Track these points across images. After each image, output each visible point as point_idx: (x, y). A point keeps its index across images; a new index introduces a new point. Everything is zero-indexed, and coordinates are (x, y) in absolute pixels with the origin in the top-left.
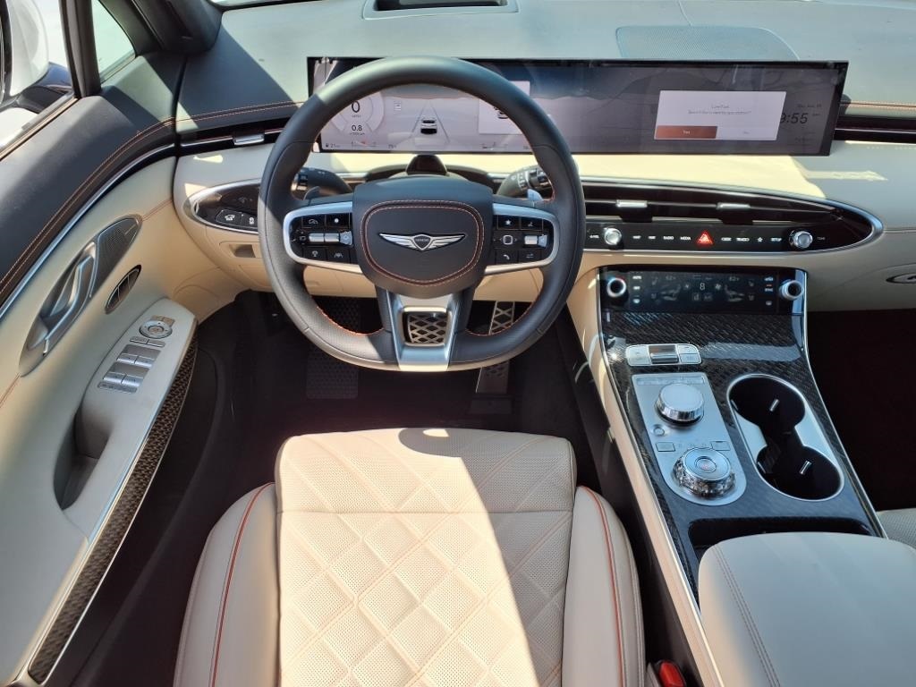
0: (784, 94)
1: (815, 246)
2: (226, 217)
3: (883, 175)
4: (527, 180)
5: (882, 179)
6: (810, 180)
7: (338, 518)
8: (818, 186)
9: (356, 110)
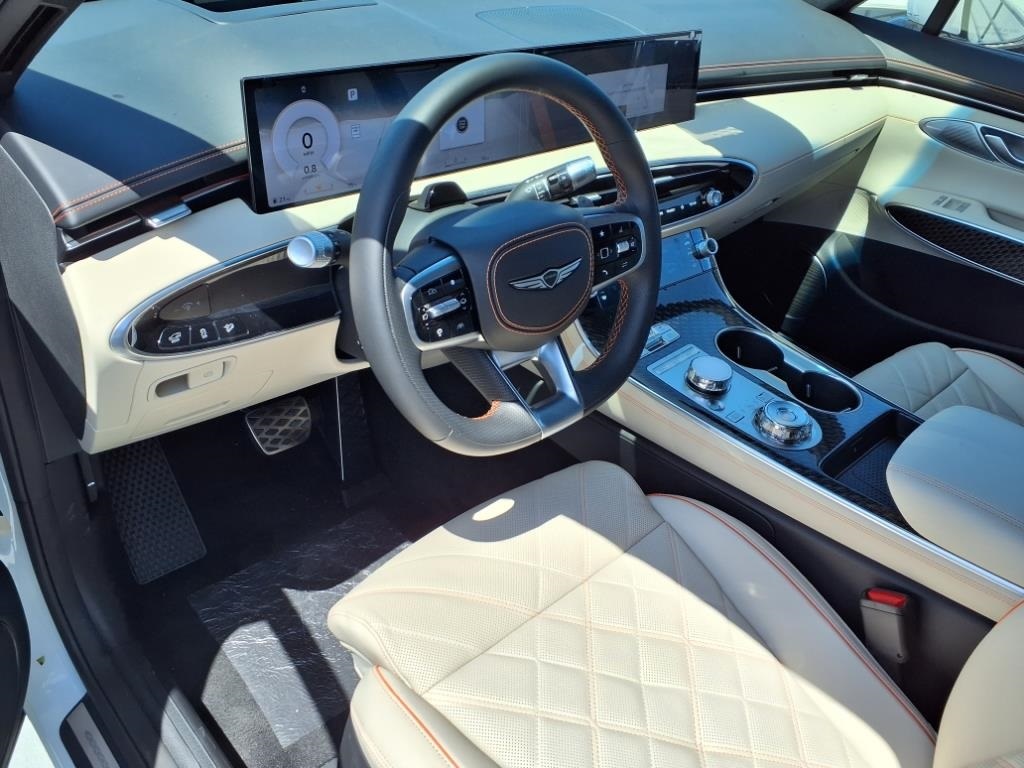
0: (667, 65)
1: (725, 199)
2: (170, 338)
3: (739, 129)
4: (548, 189)
5: (740, 132)
6: (706, 142)
7: (492, 655)
8: (712, 145)
9: (308, 144)
